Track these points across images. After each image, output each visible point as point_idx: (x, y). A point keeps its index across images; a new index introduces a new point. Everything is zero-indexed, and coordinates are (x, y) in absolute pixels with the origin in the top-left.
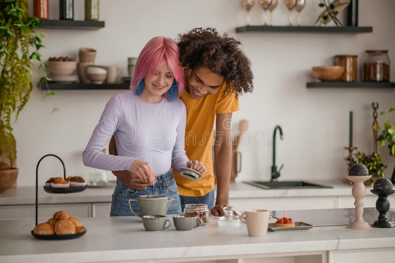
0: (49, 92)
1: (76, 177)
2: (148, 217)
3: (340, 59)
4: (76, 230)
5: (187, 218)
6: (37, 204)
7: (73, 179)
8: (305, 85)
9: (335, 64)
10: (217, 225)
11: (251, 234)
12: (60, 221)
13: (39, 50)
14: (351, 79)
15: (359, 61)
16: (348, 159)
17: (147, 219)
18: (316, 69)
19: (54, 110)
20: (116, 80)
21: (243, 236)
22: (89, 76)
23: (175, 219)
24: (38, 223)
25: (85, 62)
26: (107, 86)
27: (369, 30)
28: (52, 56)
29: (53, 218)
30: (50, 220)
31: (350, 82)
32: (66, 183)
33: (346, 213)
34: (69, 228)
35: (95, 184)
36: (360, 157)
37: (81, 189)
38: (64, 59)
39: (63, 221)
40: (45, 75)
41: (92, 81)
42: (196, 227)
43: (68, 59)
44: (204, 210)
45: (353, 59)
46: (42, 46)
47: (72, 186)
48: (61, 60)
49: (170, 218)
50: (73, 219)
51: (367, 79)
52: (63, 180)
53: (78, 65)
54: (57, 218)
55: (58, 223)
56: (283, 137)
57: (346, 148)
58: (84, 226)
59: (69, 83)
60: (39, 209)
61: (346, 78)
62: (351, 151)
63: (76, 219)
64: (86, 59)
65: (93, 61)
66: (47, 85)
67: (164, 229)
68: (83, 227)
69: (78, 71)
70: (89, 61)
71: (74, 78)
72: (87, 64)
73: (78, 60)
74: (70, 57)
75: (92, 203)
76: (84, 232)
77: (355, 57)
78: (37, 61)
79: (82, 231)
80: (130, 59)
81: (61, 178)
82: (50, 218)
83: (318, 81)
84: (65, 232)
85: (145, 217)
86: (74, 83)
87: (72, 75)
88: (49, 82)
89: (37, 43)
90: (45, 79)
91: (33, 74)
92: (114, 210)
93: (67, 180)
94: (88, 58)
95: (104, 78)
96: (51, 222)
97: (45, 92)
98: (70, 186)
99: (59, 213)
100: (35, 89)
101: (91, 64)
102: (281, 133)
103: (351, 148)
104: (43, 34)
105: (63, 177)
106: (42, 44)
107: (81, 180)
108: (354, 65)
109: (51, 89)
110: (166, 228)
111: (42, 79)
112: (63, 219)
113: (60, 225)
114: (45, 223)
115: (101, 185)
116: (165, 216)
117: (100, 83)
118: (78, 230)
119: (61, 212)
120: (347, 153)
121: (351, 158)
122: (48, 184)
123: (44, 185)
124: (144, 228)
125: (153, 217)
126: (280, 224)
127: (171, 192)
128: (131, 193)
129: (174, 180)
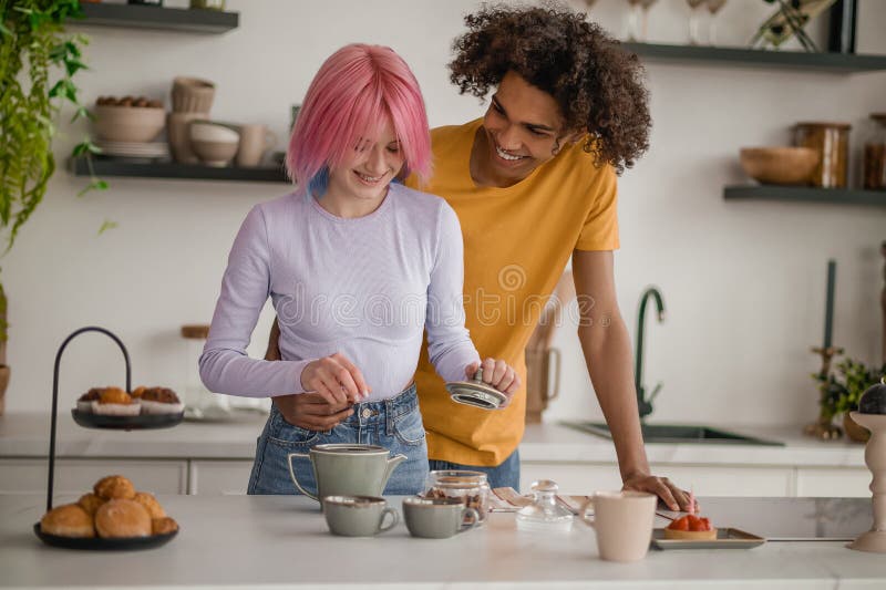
0: (95, 180)
1: (158, 388)
2: (339, 499)
3: (810, 133)
4: (153, 527)
5: (438, 507)
6: (52, 457)
7: (150, 394)
8: (720, 193)
9: (794, 144)
10: (512, 527)
11: (606, 555)
12: (112, 502)
13: (74, 76)
14: (830, 186)
16: (823, 376)
17: (336, 504)
18: (750, 155)
19: (105, 226)
20: (262, 158)
22: (195, 148)
23: (407, 508)
24: (54, 505)
25: (188, 110)
26: (237, 172)
28: (106, 95)
29: (92, 491)
30: (84, 497)
31: (830, 189)
32: (131, 403)
33: (812, 509)
34: (133, 521)
35: (198, 414)
36: (853, 372)
37: (170, 421)
38: (136, 103)
39: (119, 501)
40: (86, 140)
41: (201, 157)
42: (461, 531)
43: (144, 103)
44: (478, 486)
45: (840, 133)
46: (84, 67)
47: (147, 411)
48: (128, 103)
49: (395, 503)
50: (146, 498)
51: (873, 184)
52: (124, 395)
53: (169, 119)
54: (104, 494)
55: (104, 506)
56: (665, 315)
57: (815, 350)
58: (173, 518)
59: (146, 162)
60: (56, 469)
61: (821, 180)
62: (827, 357)
63: (153, 499)
64: (189, 103)
65: (206, 109)
66: (90, 164)
67: (379, 532)
68: (171, 521)
69: (168, 132)
70: (195, 110)
71: (157, 151)
72: (189, 117)
73: (168, 106)
74: (150, 98)
75: (189, 460)
76: (173, 533)
77: (844, 129)
78: (67, 102)
79: (167, 529)
81: (117, 391)
82: (85, 493)
83: (752, 183)
84: (123, 530)
85: (330, 499)
86: (155, 161)
87: (151, 141)
88: (96, 157)
89: (70, 57)
90: (86, 149)
91: (58, 135)
92: (257, 478)
93: (134, 395)
94: (193, 102)
95: (230, 153)
96: (87, 503)
97: (83, 179)
98: (142, 411)
99: (110, 482)
100: (59, 173)
101: (200, 116)
102: (660, 307)
103: (829, 351)
104: (86, 36)
105: (124, 388)
106: (82, 60)
107: (169, 396)
108: (843, 148)
109: (99, 173)
110: (386, 530)
111: (77, 149)
112: (120, 497)
113: (110, 512)
114: (70, 506)
115: (213, 416)
116: (382, 500)
117: (222, 164)
118: (157, 524)
119: (115, 478)
120: (817, 363)
121: (829, 375)
122: (85, 404)
123: (75, 407)
124: (326, 528)
125: (352, 501)
126: (679, 532)
127: (406, 443)
128: (302, 438)
129: (417, 414)
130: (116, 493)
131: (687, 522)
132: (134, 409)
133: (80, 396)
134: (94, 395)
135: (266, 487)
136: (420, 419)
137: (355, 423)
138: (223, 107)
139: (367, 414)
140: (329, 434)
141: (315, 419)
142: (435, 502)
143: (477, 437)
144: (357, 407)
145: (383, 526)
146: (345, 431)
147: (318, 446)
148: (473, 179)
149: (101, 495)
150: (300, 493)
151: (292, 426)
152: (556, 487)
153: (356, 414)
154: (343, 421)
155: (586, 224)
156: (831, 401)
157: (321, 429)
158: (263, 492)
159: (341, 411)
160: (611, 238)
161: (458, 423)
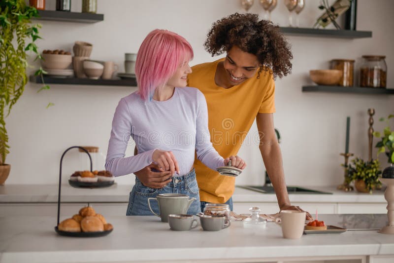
0: (45, 85)
2: (174, 216)
3: (337, 64)
6: (59, 203)
7: (101, 173)
8: (301, 89)
9: (331, 68)
10: (242, 227)
11: (285, 236)
12: (87, 217)
13: (35, 41)
14: (348, 84)
15: (357, 67)
16: (346, 166)
17: (173, 218)
18: (313, 73)
19: (50, 104)
20: (112, 75)
21: (279, 238)
22: (85, 71)
23: (202, 219)
25: (81, 56)
26: (103, 82)
27: (368, 34)
28: (47, 49)
29: (78, 213)
30: (75, 216)
31: (346, 87)
32: (94, 177)
34: (97, 225)
36: (359, 163)
37: (109, 184)
38: (60, 53)
39: (90, 217)
40: (40, 68)
41: (88, 75)
43: (63, 53)
44: (225, 210)
45: (350, 64)
46: (39, 37)
47: (101, 180)
48: (57, 53)
50: (99, 216)
51: (364, 85)
52: (90, 173)
53: (73, 59)
55: (84, 219)
56: (280, 141)
57: (342, 154)
59: (64, 77)
61: (343, 83)
62: (347, 157)
63: (102, 216)
64: (82, 53)
65: (89, 55)
66: (43, 79)
67: (191, 229)
68: (110, 225)
69: (72, 66)
70: (84, 56)
71: (69, 73)
72: (82, 58)
73: (73, 54)
74: (66, 50)
76: (111, 230)
77: (352, 62)
78: (33, 53)
79: (109, 229)
80: (127, 55)
81: (88, 172)
82: (75, 214)
83: (314, 84)
84: (94, 229)
85: (171, 215)
86: (68, 77)
88: (45, 75)
89: (34, 34)
90: (41, 72)
91: (28, 66)
92: (131, 209)
93: (94, 174)
94: (84, 52)
95: (100, 73)
96: (76, 218)
97: (40, 85)
98: (98, 180)
99: (85, 210)
101: (86, 58)
102: (279, 137)
103: (348, 155)
104: (40, 25)
105: (90, 171)
106: (39, 35)
107: (109, 174)
108: (352, 70)
109: (46, 82)
110: (194, 228)
111: (37, 72)
112: (91, 215)
113: (88, 222)
114: (69, 219)
117: (96, 78)
118: (105, 226)
120: (342, 160)
121: (348, 164)
122: (74, 178)
123: (69, 179)
124: (169, 227)
125: (179, 217)
126: (312, 227)
127: (192, 193)
128: (150, 192)
129: (195, 181)
130: (89, 214)
131: (315, 223)
132: (95, 179)
133: (71, 174)
134: (77, 174)
135: (136, 213)
136: (197, 184)
137: (172, 185)
138: (95, 54)
139: (177, 181)
140: (162, 190)
141: (156, 184)
142: (213, 217)
143: (217, 191)
144: (173, 178)
145: (192, 227)
146: (167, 189)
147: (160, 195)
148: (216, 84)
149: (82, 215)
150: (154, 215)
151: (146, 187)
152: (260, 210)
153: (172, 181)
154: (167, 184)
155: (263, 102)
156: (349, 175)
157: (159, 187)
158: (134, 214)
159: (167, 180)
160: (272, 108)
161: (210, 185)
